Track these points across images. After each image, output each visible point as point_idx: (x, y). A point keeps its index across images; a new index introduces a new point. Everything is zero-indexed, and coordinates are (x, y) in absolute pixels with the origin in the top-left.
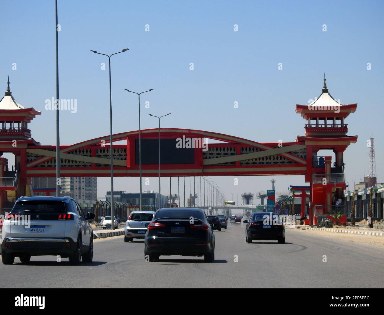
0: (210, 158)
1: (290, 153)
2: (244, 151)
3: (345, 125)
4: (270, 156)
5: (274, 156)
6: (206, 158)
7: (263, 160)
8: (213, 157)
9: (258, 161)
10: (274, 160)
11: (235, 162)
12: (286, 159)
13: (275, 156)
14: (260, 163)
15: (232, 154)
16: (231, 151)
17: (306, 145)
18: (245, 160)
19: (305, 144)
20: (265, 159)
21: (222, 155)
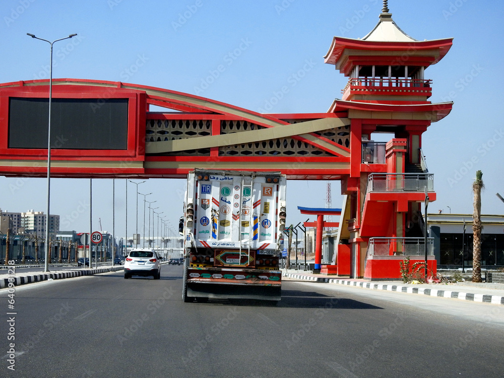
0: (159, 140)
1: (317, 134)
2: (228, 127)
3: (425, 82)
4: (278, 140)
5: (285, 140)
6: (152, 140)
7: (264, 147)
8: (166, 139)
9: (254, 149)
10: (285, 147)
11: (209, 148)
12: (308, 147)
13: (287, 140)
14: (257, 153)
15: (204, 134)
16: (201, 128)
17: (350, 119)
18: (228, 147)
19: (346, 117)
20: (268, 146)
21: (184, 134)
